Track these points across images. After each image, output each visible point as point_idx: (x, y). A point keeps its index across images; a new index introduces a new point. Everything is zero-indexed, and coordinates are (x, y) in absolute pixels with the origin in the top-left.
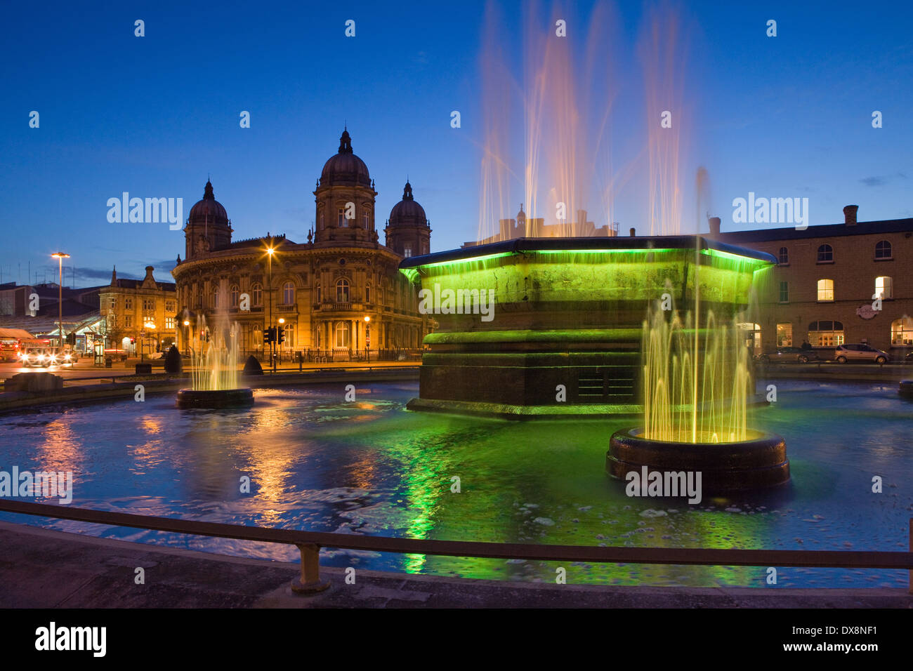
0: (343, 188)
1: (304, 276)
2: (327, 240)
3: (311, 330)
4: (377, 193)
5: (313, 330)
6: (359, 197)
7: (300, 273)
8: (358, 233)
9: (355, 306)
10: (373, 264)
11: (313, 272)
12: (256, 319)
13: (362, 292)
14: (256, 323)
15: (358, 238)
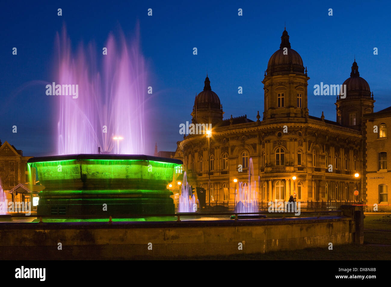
0: (280, 77)
1: (254, 146)
2: (269, 119)
3: (259, 187)
4: (309, 78)
5: (261, 187)
6: (293, 83)
7: (252, 145)
8: (291, 111)
9: (288, 168)
10: (303, 135)
11: (261, 143)
12: (224, 179)
13: (295, 157)
14: (224, 183)
15: (291, 115)
